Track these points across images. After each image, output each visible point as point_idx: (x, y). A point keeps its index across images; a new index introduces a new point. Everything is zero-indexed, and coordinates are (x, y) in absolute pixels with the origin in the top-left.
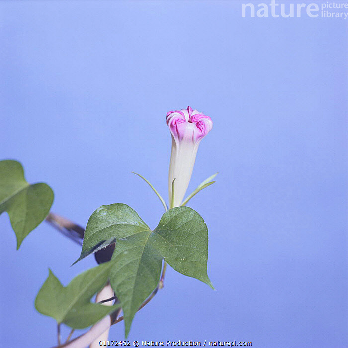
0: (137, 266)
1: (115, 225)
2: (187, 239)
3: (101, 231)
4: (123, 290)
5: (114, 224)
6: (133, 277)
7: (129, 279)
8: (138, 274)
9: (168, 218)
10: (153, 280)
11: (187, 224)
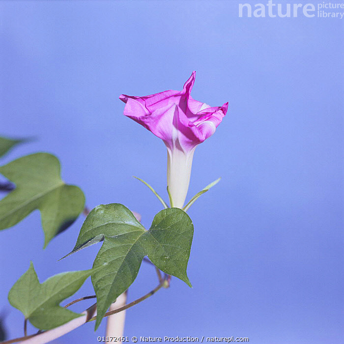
0: (121, 263)
1: (109, 224)
2: (173, 239)
3: (95, 229)
4: (101, 286)
5: (110, 222)
6: (114, 274)
7: (110, 275)
8: (119, 271)
9: (160, 219)
10: (131, 276)
11: (176, 224)
